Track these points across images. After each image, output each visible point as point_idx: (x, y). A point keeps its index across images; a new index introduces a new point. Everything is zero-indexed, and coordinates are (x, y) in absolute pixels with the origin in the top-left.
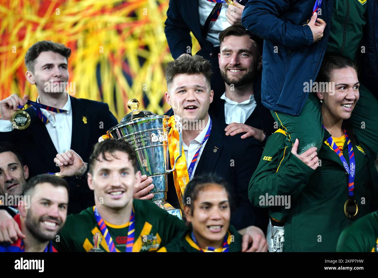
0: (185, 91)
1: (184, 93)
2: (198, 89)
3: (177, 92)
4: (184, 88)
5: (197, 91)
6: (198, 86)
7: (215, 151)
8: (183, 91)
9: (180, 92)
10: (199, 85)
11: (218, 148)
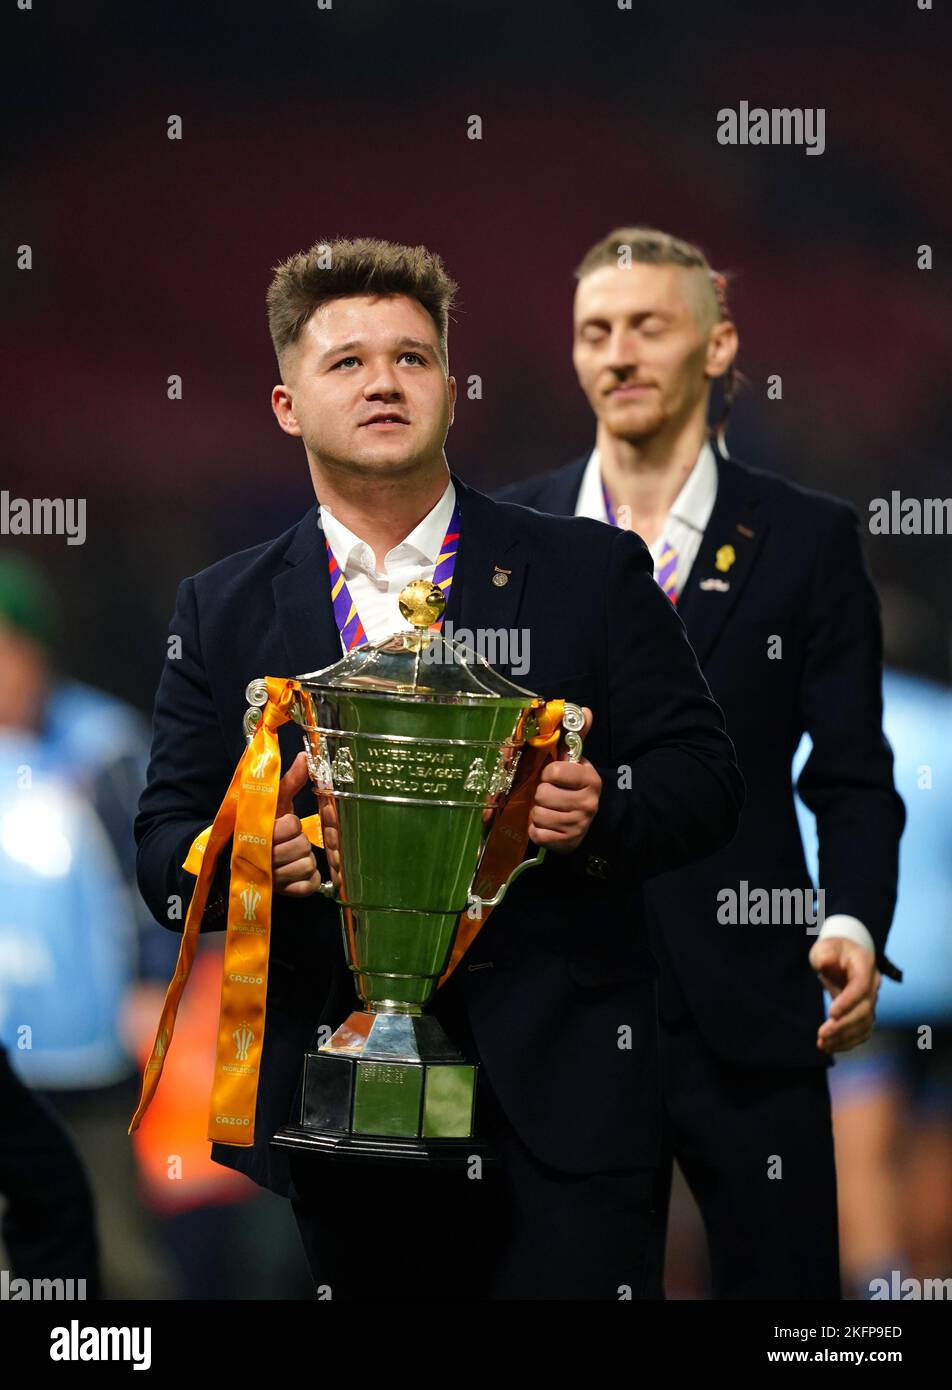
0: (356, 364)
1: (356, 371)
2: (407, 354)
3: (328, 368)
4: (356, 350)
5: (403, 362)
6: (409, 343)
7: (500, 580)
8: (348, 361)
9: (337, 366)
10: (414, 340)
11: (510, 572)
